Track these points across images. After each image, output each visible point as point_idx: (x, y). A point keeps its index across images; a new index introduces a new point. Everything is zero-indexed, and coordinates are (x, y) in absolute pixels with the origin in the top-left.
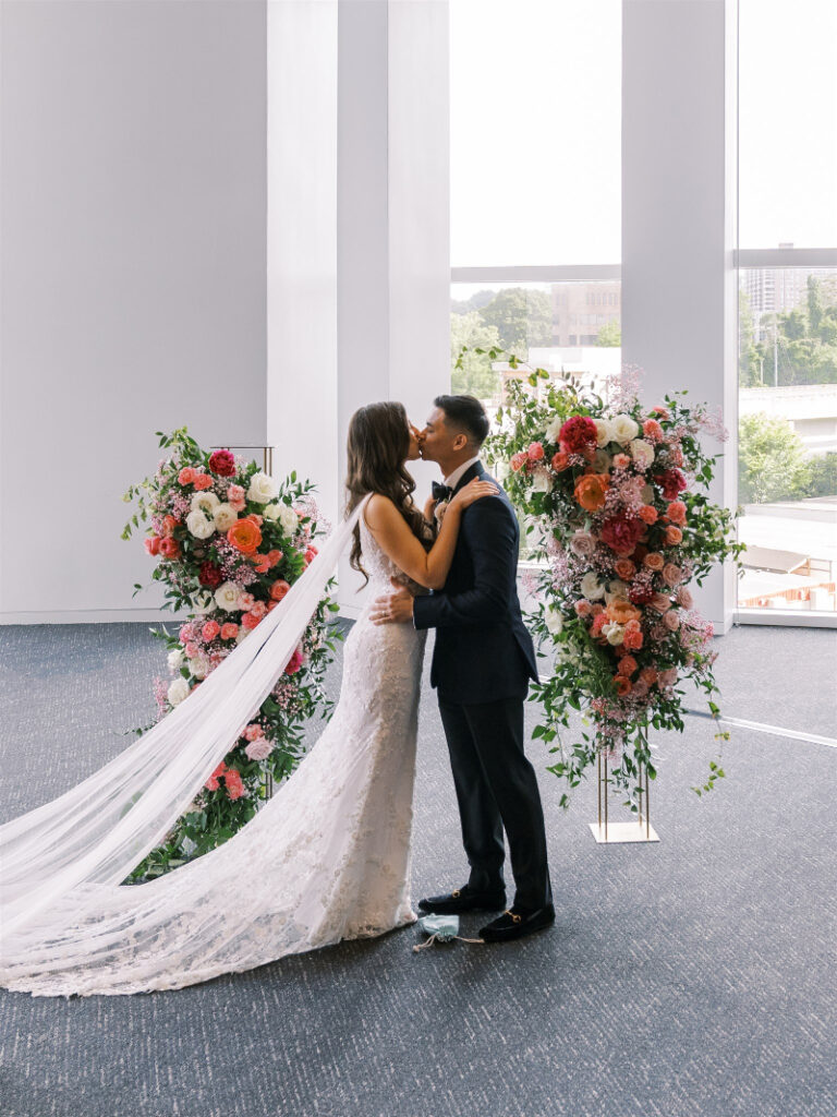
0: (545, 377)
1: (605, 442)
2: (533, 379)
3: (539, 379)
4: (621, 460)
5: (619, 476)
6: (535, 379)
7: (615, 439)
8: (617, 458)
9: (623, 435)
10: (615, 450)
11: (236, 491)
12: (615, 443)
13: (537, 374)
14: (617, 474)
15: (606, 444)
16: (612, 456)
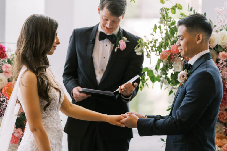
0: (180, 8)
1: (214, 45)
2: (173, 9)
3: (177, 9)
4: (223, 55)
5: (222, 64)
6: (174, 10)
7: (220, 43)
8: (221, 54)
9: (224, 42)
10: (219, 50)
11: (7, 67)
12: (220, 46)
13: (176, 6)
14: (221, 62)
15: (215, 46)
16: (218, 53)
